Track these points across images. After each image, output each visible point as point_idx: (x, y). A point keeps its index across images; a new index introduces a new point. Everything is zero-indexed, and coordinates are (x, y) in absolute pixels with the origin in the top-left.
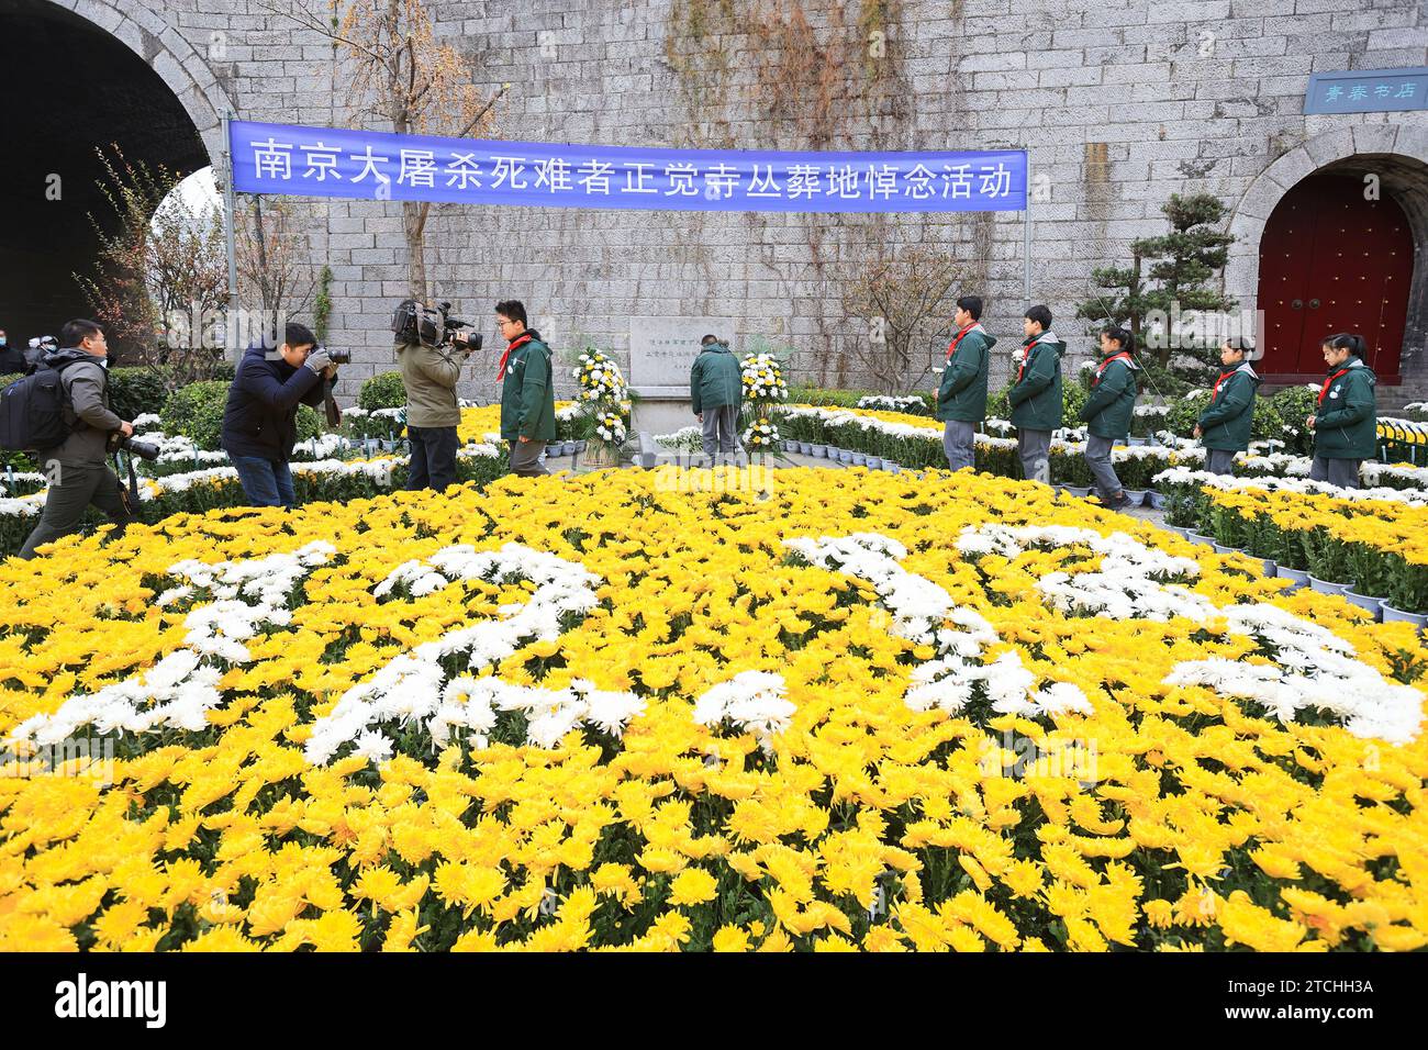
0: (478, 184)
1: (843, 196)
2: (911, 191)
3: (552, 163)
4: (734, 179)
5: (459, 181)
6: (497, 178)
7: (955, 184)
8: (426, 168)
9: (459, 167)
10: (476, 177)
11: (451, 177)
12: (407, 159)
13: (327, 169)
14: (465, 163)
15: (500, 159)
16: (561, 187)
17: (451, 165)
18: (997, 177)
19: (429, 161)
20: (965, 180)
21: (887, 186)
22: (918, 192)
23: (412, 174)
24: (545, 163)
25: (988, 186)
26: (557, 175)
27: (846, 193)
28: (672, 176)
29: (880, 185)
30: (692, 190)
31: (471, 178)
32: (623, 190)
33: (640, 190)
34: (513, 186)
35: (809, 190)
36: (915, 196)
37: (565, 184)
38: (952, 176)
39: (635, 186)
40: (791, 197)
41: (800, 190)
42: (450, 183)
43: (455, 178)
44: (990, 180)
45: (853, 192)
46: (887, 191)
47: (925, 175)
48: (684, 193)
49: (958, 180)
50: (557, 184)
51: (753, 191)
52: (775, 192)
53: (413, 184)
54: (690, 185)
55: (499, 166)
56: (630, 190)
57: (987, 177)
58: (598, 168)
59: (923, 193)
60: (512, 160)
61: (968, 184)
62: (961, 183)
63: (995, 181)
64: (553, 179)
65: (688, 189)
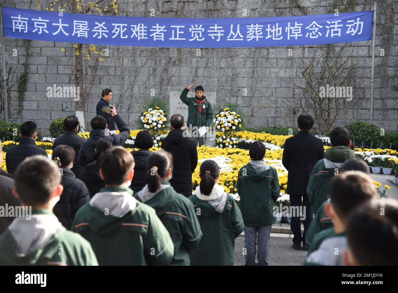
0: (107, 37)
1: (274, 39)
2: (309, 35)
3: (139, 27)
4: (221, 33)
5: (98, 35)
6: (115, 34)
7: (332, 30)
8: (85, 29)
9: (98, 29)
10: (105, 33)
11: (95, 32)
12: (76, 25)
13: (43, 29)
14: (101, 27)
15: (116, 25)
16: (143, 38)
17: (95, 28)
18: (356, 25)
19: (86, 26)
20: (338, 28)
21: (296, 33)
22: (313, 35)
23: (78, 32)
24: (135, 26)
25: (351, 30)
26: (141, 32)
27: (275, 37)
28: (193, 32)
29: (293, 33)
30: (201, 38)
31: (104, 34)
32: (170, 39)
33: (178, 39)
34: (122, 37)
35: (257, 37)
36: (311, 37)
37: (145, 36)
38: (331, 26)
39: (175, 37)
40: (248, 40)
41: (253, 37)
42: (94, 36)
43: (97, 34)
44: (352, 27)
45: (279, 37)
46: (296, 36)
47: (316, 27)
48: (198, 40)
49: (334, 28)
50: (141, 36)
51: (230, 38)
52: (241, 38)
53: (79, 36)
54: (201, 36)
55: (116, 28)
56: (173, 38)
57: (350, 26)
58: (159, 29)
59: (315, 35)
60: (121, 25)
61: (339, 30)
62: (336, 29)
63: (354, 27)
64: (139, 34)
65: (199, 38)
